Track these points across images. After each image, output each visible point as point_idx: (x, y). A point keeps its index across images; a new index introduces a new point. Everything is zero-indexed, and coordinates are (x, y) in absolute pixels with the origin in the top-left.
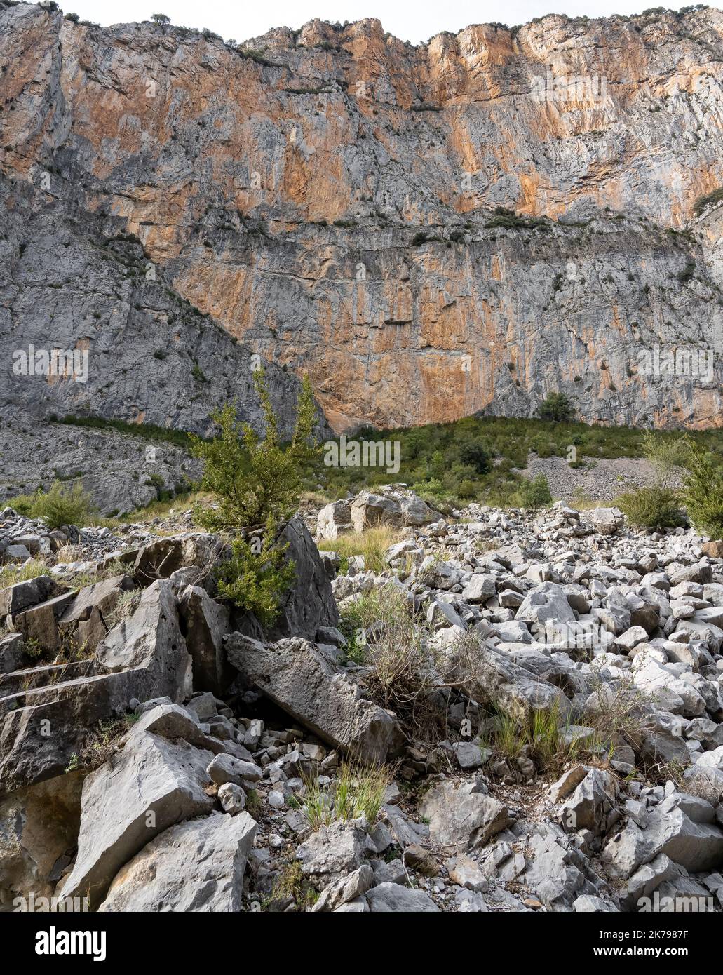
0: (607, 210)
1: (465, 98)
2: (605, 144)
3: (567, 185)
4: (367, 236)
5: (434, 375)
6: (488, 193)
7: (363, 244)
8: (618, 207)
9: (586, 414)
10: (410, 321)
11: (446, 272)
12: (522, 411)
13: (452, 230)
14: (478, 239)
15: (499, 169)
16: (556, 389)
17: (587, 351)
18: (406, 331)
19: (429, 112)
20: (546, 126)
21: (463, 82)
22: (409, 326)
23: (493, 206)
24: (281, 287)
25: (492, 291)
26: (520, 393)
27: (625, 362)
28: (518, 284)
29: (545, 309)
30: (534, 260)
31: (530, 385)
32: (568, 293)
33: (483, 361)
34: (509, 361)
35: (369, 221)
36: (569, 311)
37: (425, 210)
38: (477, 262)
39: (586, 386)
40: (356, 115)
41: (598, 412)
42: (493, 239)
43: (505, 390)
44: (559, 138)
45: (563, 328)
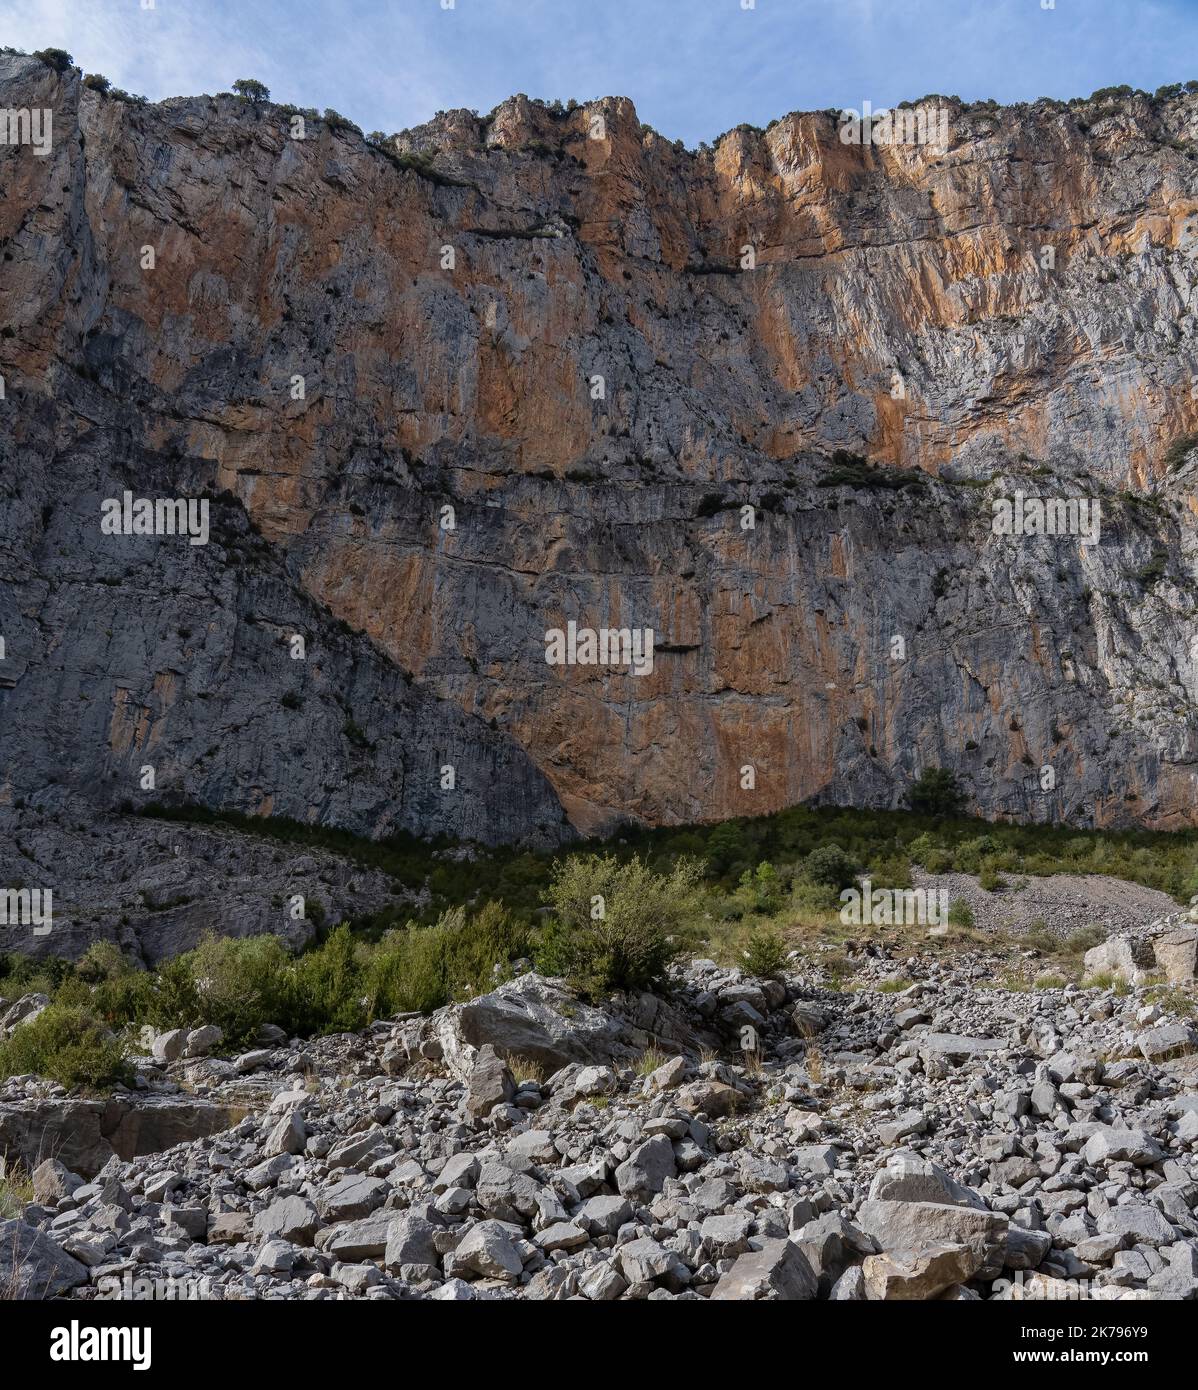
0: (1024, 458)
1: (781, 251)
2: (1022, 341)
3: (957, 413)
4: (622, 498)
5: (737, 737)
6: (820, 425)
7: (616, 512)
8: (1042, 454)
9: (985, 803)
10: (697, 647)
11: (755, 563)
12: (880, 797)
13: (765, 490)
14: (808, 506)
15: (840, 383)
16: (936, 762)
17: (987, 700)
18: (690, 664)
19: (718, 277)
20: (920, 305)
21: (778, 221)
22: (695, 654)
23: (829, 449)
24: (482, 585)
25: (831, 596)
26: (877, 768)
27: (1049, 719)
28: (875, 585)
29: (919, 628)
30: (902, 543)
31: (894, 755)
32: (959, 602)
33: (816, 715)
34: (858, 715)
35: (625, 473)
36: (960, 631)
37: (718, 454)
38: (807, 546)
39: (986, 758)
40: (595, 280)
41: (1005, 800)
42: (834, 507)
43: (852, 763)
44: (943, 329)
45: (949, 660)
